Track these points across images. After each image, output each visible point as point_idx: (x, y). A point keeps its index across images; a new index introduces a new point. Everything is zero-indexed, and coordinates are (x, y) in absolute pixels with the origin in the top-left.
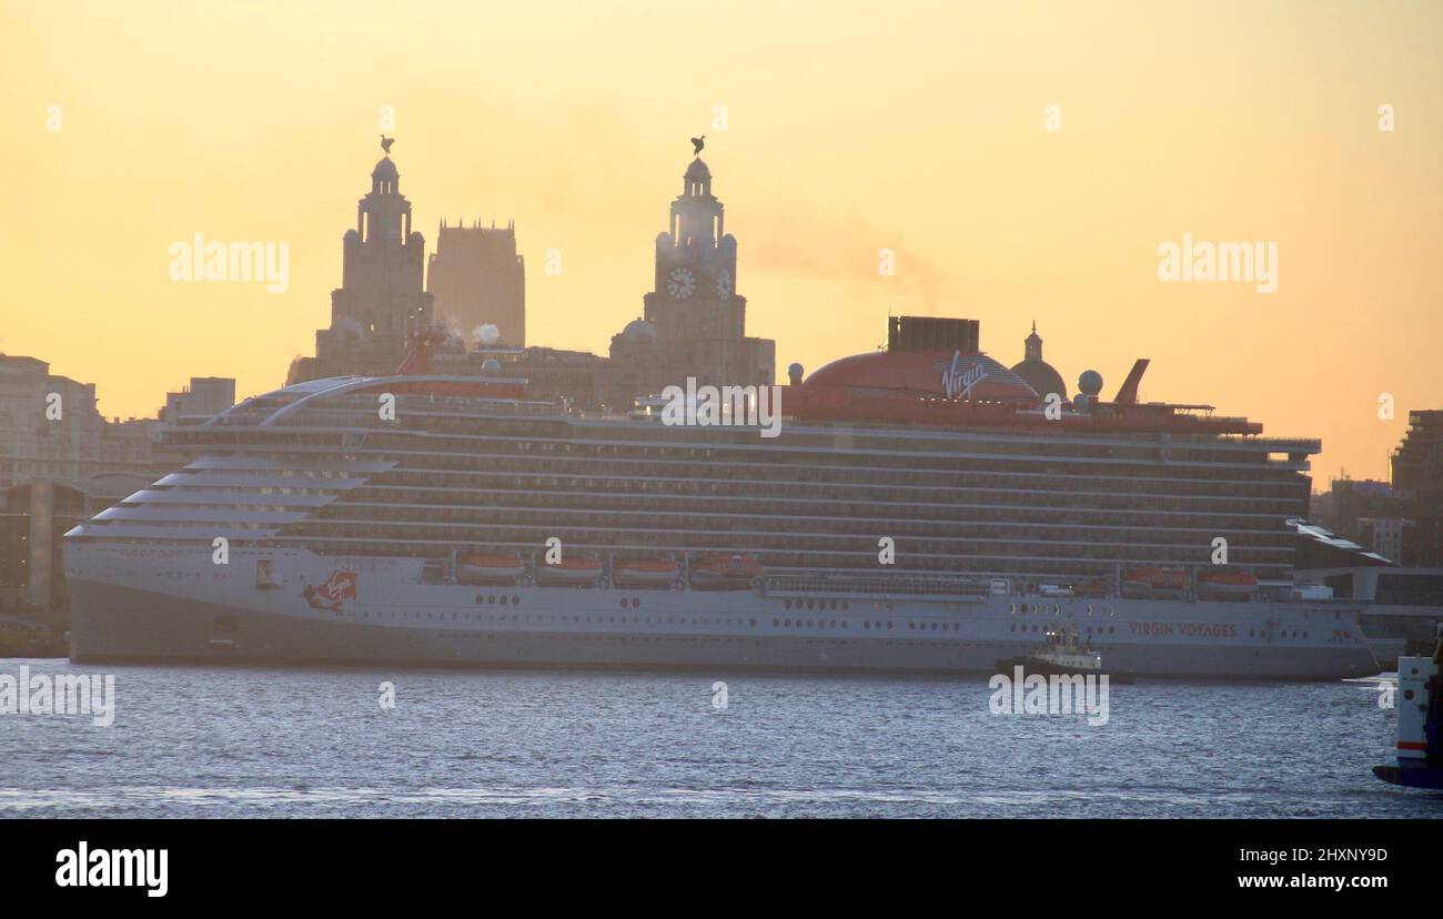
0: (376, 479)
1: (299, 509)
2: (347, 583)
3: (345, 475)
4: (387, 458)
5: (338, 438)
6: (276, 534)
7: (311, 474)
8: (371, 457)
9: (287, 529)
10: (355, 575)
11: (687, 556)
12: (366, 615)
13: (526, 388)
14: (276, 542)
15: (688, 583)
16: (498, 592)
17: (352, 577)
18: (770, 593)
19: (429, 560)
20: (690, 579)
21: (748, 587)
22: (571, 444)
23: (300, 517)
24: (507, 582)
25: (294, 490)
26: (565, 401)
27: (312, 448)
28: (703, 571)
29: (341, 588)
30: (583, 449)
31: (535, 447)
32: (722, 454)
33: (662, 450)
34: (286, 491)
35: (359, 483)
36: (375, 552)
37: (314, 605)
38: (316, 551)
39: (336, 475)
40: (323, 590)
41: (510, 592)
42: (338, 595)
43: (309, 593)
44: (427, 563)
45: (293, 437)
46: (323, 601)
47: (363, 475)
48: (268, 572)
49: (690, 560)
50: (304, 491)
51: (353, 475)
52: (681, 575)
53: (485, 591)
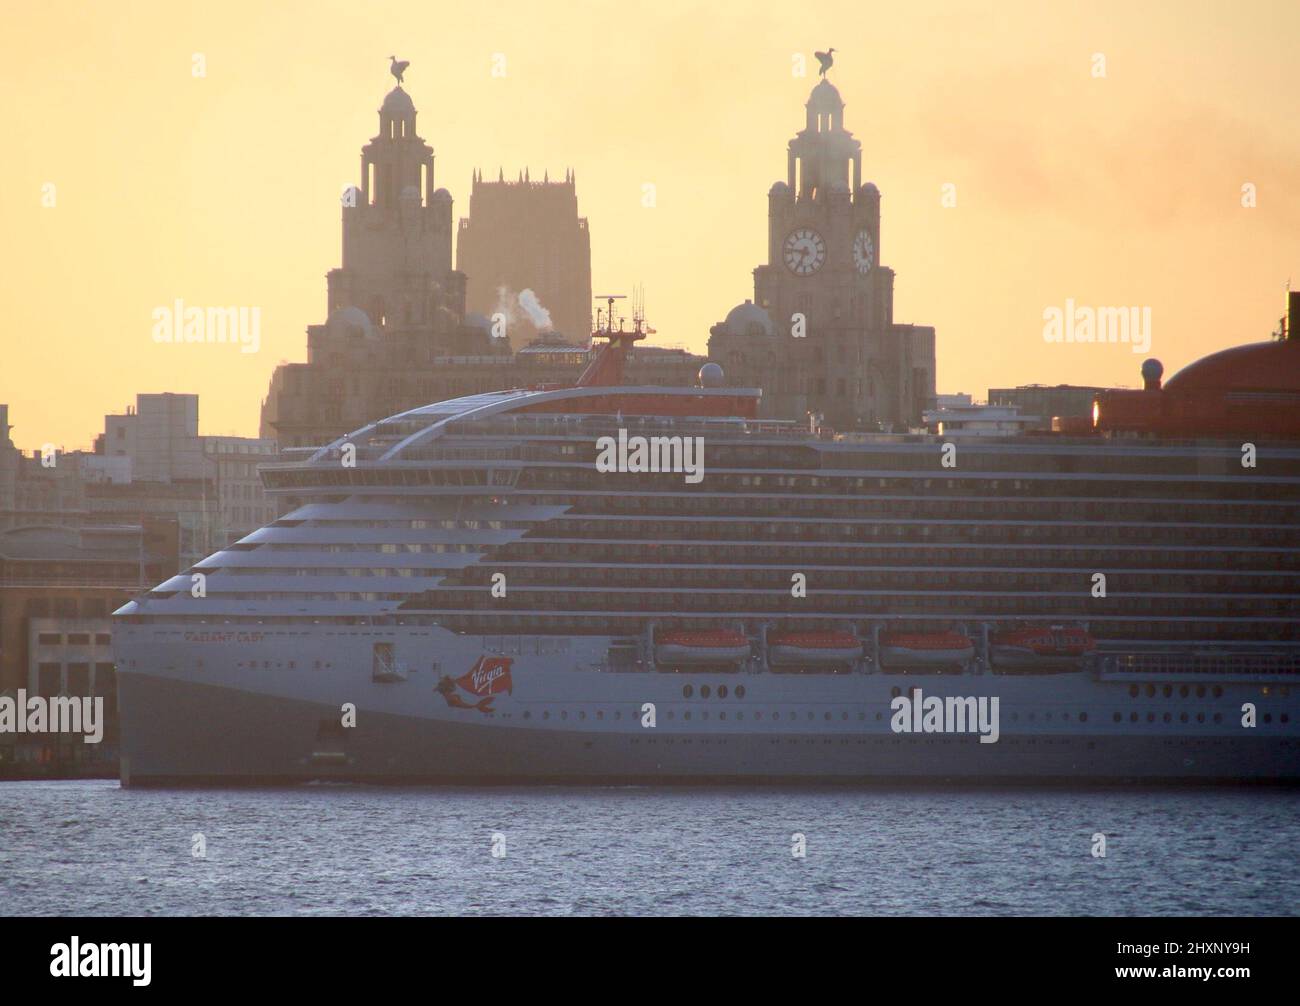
0: (539, 529)
1: (433, 572)
2: (499, 672)
3: (496, 525)
4: (558, 501)
5: (482, 475)
6: (400, 608)
7: (450, 525)
8: (534, 501)
9: (414, 601)
10: (511, 661)
11: (986, 627)
12: (527, 715)
13: (758, 401)
14: (399, 618)
15: (988, 664)
16: (714, 680)
17: (506, 663)
18: (1107, 677)
19: (616, 638)
20: (990, 660)
21: (1077, 669)
22: (820, 478)
23: (433, 584)
24: (728, 667)
25: (427, 548)
26: (812, 418)
27: (448, 489)
28: (1007, 647)
29: (491, 679)
30: (837, 484)
31: (769, 484)
32: (1039, 488)
33: (950, 483)
34: (415, 549)
35: (515, 536)
36: (542, 629)
37: (454, 702)
38: (456, 629)
39: (484, 525)
40: (466, 682)
41: (731, 681)
42: (487, 688)
43: (445, 687)
44: (614, 643)
45: (423, 476)
46: (468, 698)
47: (519, 525)
48: (389, 660)
49: (990, 633)
50: (440, 549)
51: (508, 525)
52: (977, 653)
53: (698, 680)
